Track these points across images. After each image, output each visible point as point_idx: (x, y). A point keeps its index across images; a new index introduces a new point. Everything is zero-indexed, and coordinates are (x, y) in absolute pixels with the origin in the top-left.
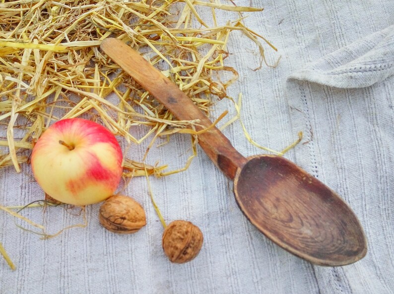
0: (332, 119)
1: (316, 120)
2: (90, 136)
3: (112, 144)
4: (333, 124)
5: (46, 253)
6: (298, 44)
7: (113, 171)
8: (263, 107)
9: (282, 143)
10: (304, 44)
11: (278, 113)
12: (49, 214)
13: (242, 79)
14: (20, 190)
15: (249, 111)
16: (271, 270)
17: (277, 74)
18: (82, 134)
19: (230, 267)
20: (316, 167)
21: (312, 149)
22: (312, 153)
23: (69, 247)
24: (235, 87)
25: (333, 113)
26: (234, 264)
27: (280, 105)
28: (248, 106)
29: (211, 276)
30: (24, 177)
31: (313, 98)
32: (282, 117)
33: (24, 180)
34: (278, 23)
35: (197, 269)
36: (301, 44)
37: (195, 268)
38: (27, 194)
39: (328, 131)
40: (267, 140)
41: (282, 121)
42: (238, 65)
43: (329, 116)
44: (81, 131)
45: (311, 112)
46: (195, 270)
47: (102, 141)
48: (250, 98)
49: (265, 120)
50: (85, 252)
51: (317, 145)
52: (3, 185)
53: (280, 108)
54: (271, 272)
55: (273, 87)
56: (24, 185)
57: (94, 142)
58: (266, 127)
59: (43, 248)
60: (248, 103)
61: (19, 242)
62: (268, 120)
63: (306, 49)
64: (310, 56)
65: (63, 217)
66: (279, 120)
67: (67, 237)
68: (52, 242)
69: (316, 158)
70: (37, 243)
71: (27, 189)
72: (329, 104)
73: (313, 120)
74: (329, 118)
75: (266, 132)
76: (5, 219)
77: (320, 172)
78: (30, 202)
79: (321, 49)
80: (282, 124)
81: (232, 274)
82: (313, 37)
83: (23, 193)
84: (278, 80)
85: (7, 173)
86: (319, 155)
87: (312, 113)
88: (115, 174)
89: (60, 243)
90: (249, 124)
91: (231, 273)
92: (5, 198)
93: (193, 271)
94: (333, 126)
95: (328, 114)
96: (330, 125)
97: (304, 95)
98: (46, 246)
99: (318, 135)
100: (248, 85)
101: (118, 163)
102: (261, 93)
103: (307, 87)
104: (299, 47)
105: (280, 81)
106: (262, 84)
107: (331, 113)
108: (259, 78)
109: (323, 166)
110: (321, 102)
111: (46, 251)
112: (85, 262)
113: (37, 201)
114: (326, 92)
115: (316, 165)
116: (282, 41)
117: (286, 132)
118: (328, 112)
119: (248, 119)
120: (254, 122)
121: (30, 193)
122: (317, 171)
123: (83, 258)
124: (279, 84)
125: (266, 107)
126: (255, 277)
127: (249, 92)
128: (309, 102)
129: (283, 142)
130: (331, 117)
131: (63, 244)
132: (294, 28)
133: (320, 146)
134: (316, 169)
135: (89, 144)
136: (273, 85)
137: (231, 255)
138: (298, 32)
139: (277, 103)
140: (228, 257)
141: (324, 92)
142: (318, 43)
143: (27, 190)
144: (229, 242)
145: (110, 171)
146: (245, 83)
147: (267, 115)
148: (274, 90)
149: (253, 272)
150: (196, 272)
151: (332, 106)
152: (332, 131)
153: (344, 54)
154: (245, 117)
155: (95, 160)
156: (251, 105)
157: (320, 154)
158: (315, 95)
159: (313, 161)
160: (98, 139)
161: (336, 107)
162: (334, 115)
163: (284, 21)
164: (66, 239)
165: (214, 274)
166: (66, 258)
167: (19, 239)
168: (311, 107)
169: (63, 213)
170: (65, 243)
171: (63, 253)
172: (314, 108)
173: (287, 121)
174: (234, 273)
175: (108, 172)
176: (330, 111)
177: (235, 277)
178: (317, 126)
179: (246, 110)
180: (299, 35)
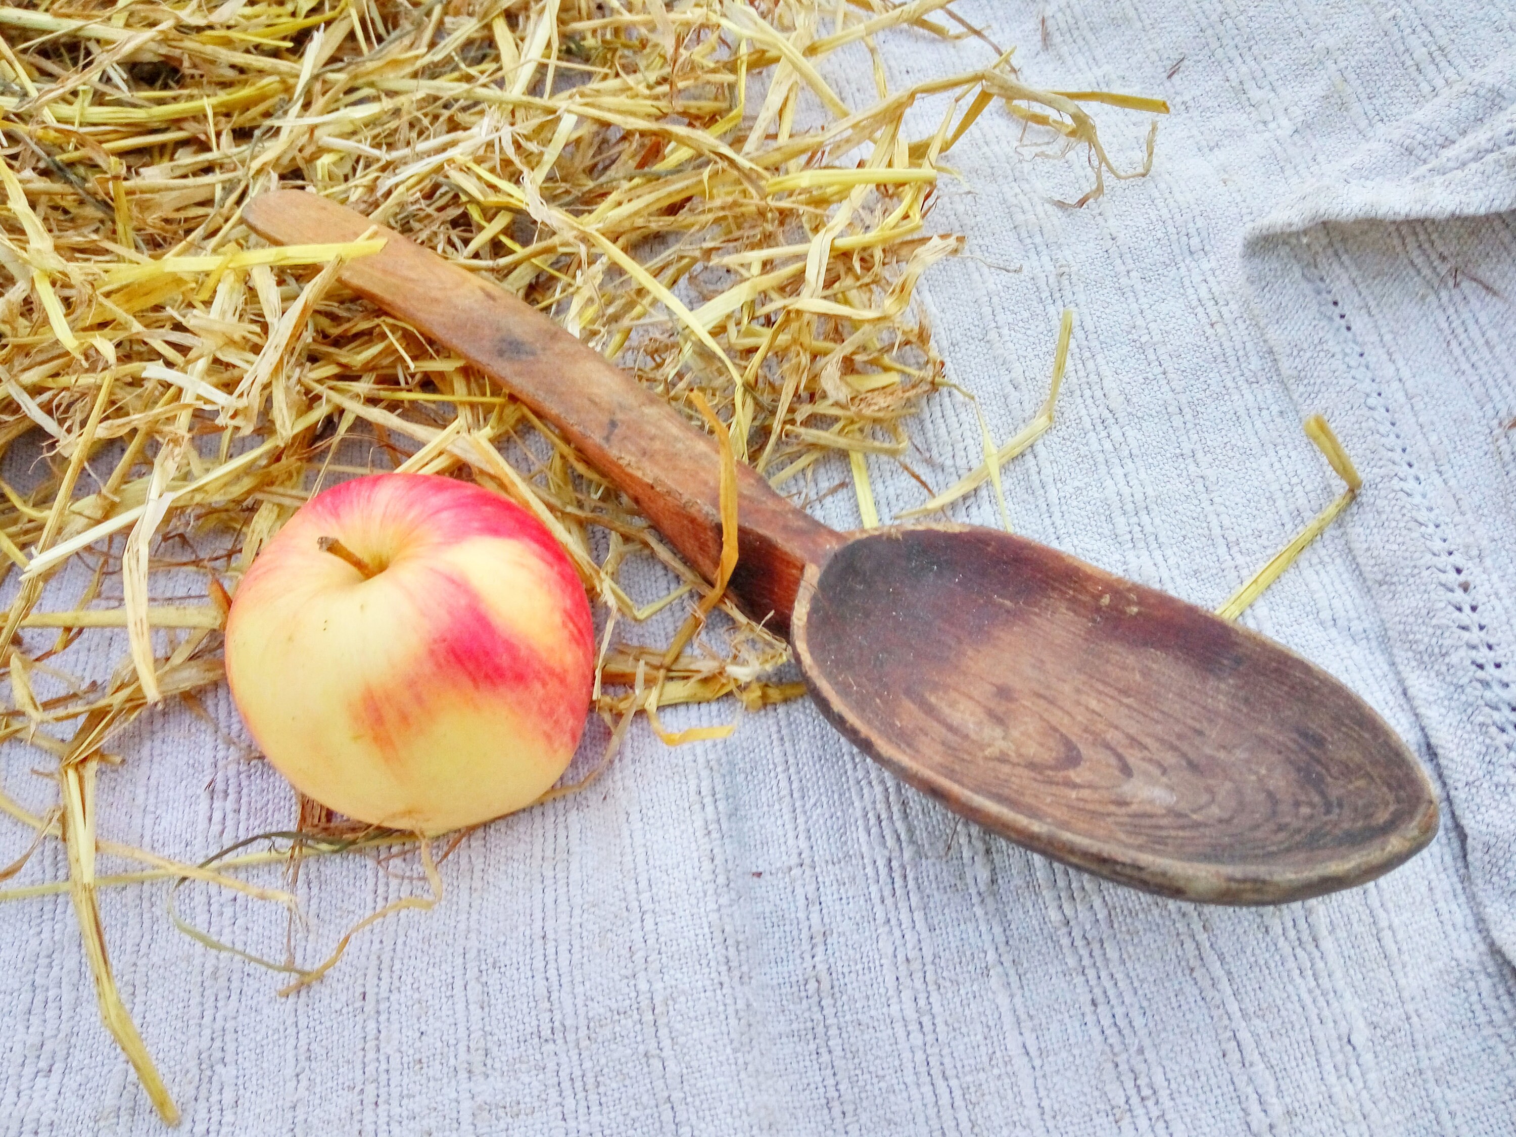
0: (1480, 364)
1: (1410, 384)
2: (445, 515)
4: (1490, 382)
5: (303, 1049)
6: (1260, 127)
7: (544, 655)
8: (1158, 370)
9: (1271, 499)
10: (1284, 122)
11: (1230, 384)
12: (315, 891)
13: (1052, 280)
14: (204, 805)
15: (1099, 394)
16: (1328, 1067)
17: (1195, 242)
18: (413, 514)
19: (1123, 1067)
20: (1459, 571)
21: (1417, 499)
22: (1423, 516)
23: (394, 1017)
24: (1026, 315)
25: (1480, 342)
26: (1141, 1051)
27: (1229, 352)
28: (1093, 378)
29: (1035, 1113)
30: (221, 754)
31: (1373, 304)
32: (1249, 396)
33: (220, 764)
34: (1165, 75)
35: (965, 1090)
36: (1272, 126)
37: (954, 1083)
38: (230, 815)
39: (1476, 414)
40: (1204, 496)
41: (1254, 412)
42: (1024, 234)
43: (1462, 359)
45: (1376, 355)
46: (957, 1093)
47: (495, 531)
48: (1095, 344)
49: (1177, 421)
50: (462, 1033)
51: (1438, 481)
52: (141, 791)
53: (1232, 362)
54: (1332, 1079)
55: (1191, 291)
56: (220, 786)
57: (457, 535)
58: (1187, 448)
59: (292, 1030)
60: (1090, 365)
61: (195, 1011)
62: (1188, 417)
63: (1296, 137)
64: (1321, 158)
65: (370, 899)
66: (1242, 412)
67: (385, 974)
68: (326, 1002)
69: (1449, 532)
70: (265, 1011)
71: (232, 797)
72: (1451, 310)
73: (1395, 385)
74: (1465, 366)
75: (1192, 468)
76: (147, 923)
77: (1481, 590)
78: (227, 844)
79: (1363, 124)
80: (1258, 424)
81: (1135, 1100)
82: (1318, 88)
83: (217, 816)
84: (1206, 266)
85: (158, 743)
86: (1458, 518)
87: (1385, 357)
88: (554, 663)
89: (358, 1004)
90: (1108, 445)
91: (1132, 1092)
92: (147, 839)
93: (945, 1100)
94: (1494, 392)
95: (1457, 351)
96: (1478, 388)
97: (1330, 298)
98: (303, 1022)
99: (1433, 438)
100: (1081, 298)
101: (564, 624)
102: (1140, 322)
103: (1336, 266)
104: (1267, 135)
105: (1213, 264)
106: (1139, 287)
107: (1466, 343)
108: (1122, 269)
109: (1488, 562)
110: (1412, 310)
111: (303, 1042)
112: (463, 1075)
113: (267, 836)
114: (1426, 271)
115: (1458, 559)
116: (1195, 132)
117: (1282, 453)
118: (1454, 344)
119: (1100, 427)
120: (1130, 433)
121: (243, 814)
122: (1465, 588)
123: (452, 1061)
124: (1211, 279)
125: (1170, 370)
126: (1255, 1108)
127: (1089, 325)
128: (1359, 322)
129: (1279, 495)
130: (1474, 358)
131: (370, 1007)
132: (1232, 75)
133: (1452, 482)
134: (1462, 578)
135: (440, 544)
136: (1187, 283)
137: (1119, 1011)
138: (1249, 85)
139: (1217, 349)
140: (1106, 1022)
141: (1413, 273)
142: (1343, 106)
143: (230, 804)
144: (1097, 952)
145: (530, 648)
146: (1067, 293)
147: (1183, 399)
148: (1195, 303)
149: (1241, 1081)
150: (959, 1102)
151: (1466, 315)
152: (1491, 413)
153: (1468, 104)
154: (1086, 419)
155: (463, 602)
156: (1106, 371)
157: (1463, 514)
158: (1377, 290)
159: (1437, 545)
160: (476, 525)
161: (1483, 320)
162: (1485, 352)
163: (1186, 62)
164: (384, 985)
165: (1046, 1103)
166: (384, 1066)
167: (195, 1000)
168: (1375, 338)
169: (371, 882)
170: (378, 1001)
171: (371, 1045)
172: (1388, 337)
173: (1275, 409)
174: (1146, 1092)
175: (523, 652)
176: (1463, 337)
177: (1155, 1112)
178: (1419, 406)
179: (1087, 393)
180: (1256, 95)
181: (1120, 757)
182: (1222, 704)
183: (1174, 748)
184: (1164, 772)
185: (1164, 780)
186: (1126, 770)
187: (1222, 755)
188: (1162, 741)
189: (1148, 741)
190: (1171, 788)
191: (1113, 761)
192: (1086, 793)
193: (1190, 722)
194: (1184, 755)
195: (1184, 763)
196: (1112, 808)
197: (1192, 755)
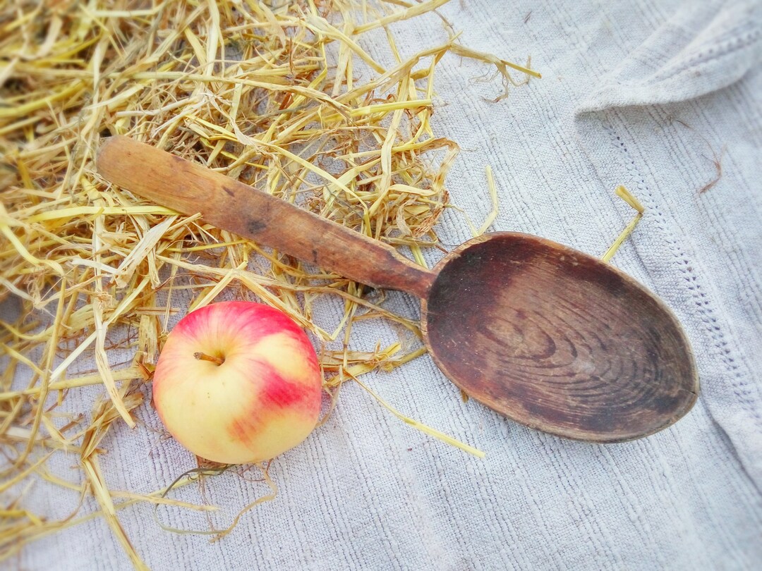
0: (685, 163)
1: (656, 175)
2: (246, 328)
3: (289, 332)
4: (690, 172)
5: (228, 564)
6: (572, 47)
7: (305, 383)
8: (543, 180)
9: (602, 236)
10: (584, 44)
11: (576, 183)
12: (212, 491)
13: (489, 142)
14: (150, 462)
15: (519, 196)
16: (657, 487)
17: (551, 113)
18: (231, 330)
19: (576, 503)
20: (686, 262)
21: (666, 231)
22: (669, 238)
23: (266, 543)
24: (480, 161)
25: (684, 152)
26: (582, 495)
27: (574, 167)
28: (515, 189)
29: (544, 528)
30: (151, 437)
31: (635, 137)
32: (585, 188)
33: (152, 441)
34: (523, 21)
35: (513, 522)
36: (578, 46)
37: (508, 521)
38: (164, 465)
39: (685, 187)
40: (573, 239)
41: (589, 195)
42: (472, 120)
43: (677, 161)
44: (228, 326)
45: (639, 162)
46: (510, 524)
47: (271, 331)
48: (513, 171)
49: (555, 204)
50: (298, 544)
51: (673, 221)
52: (118, 462)
53: (576, 172)
54: (659, 492)
55: (552, 138)
56: (154, 452)
57: (256, 338)
58: (562, 216)
59: (221, 557)
60: (512, 182)
61: (174, 557)
62: (560, 201)
63: (590, 51)
64: (602, 61)
65: (239, 490)
66: (584, 196)
67: (257, 525)
68: (233, 541)
69: (681, 245)
70: (207, 550)
71: (162, 456)
72: (670, 137)
73: (650, 176)
74: (679, 164)
75: (565, 225)
76: (140, 522)
77: (697, 270)
78: (174, 480)
79: (619, 42)
80: (592, 201)
81: (583, 516)
82: (596, 25)
83: (158, 466)
84: (557, 125)
85: (119, 438)
86: (683, 238)
87: (643, 163)
88: (310, 385)
89: (249, 540)
90: (527, 221)
91: (582, 513)
92: (129, 484)
93: (505, 529)
94: (692, 176)
95: (675, 157)
96: (686, 175)
97: (616, 136)
98: (225, 552)
99: (669, 201)
100: (503, 149)
101: (310, 365)
102: (532, 158)
103: (616, 120)
104: (576, 51)
105: (561, 123)
106: (528, 140)
107: (678, 153)
108: (519, 131)
109: (698, 256)
110: (652, 139)
111: (227, 561)
112: (303, 563)
113: (186, 474)
114: (657, 118)
115: (685, 257)
116: (542, 51)
117: (604, 213)
118: (673, 154)
119: (522, 212)
120: (536, 212)
121: (169, 463)
122: (690, 270)
123: (297, 558)
124: (560, 131)
125: (549, 180)
126: (631, 511)
127: (509, 163)
128: (630, 147)
129: (605, 234)
130: (682, 160)
131: (254, 541)
132: (556, 20)
133: (679, 221)
134: (688, 266)
135: (250, 345)
136: (550, 135)
137: (570, 479)
138: (564, 25)
139: (568, 167)
140: (566, 484)
141: (651, 119)
142: (609, 33)
143: (162, 459)
144: (557, 455)
145: (300, 383)
146: (497, 148)
147: (557, 193)
148: (555, 144)
149: (624, 501)
150: (511, 528)
151: (677, 139)
152: (692, 186)
154: (515, 209)
155: (268, 372)
156: (520, 184)
157: (685, 235)
158: (637, 130)
159: (677, 252)
160: (262, 330)
161: (685, 140)
162: (686, 155)
163: (532, 14)
164: (258, 529)
165: (547, 523)
166: (267, 566)
167: (172, 551)
168: (638, 154)
169: (237, 482)
170: (257, 538)
171: (259, 557)
172: (644, 153)
173: (598, 192)
174: (587, 512)
175: (297, 385)
176: (676, 150)
177: (592, 519)
178: (661, 185)
179: (514, 196)
180: (568, 29)
181: (572, 345)
182: (617, 310)
183: (595, 337)
184: (591, 353)
185: (591, 356)
186: (575, 353)
187: (616, 340)
188: (590, 333)
189: (585, 334)
190: (593, 361)
191: (569, 348)
192: (557, 371)
193: (603, 321)
194: (599, 340)
195: (599, 345)
196: (568, 379)
197: (603, 341)
